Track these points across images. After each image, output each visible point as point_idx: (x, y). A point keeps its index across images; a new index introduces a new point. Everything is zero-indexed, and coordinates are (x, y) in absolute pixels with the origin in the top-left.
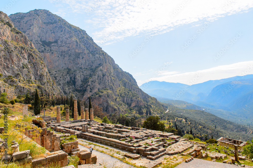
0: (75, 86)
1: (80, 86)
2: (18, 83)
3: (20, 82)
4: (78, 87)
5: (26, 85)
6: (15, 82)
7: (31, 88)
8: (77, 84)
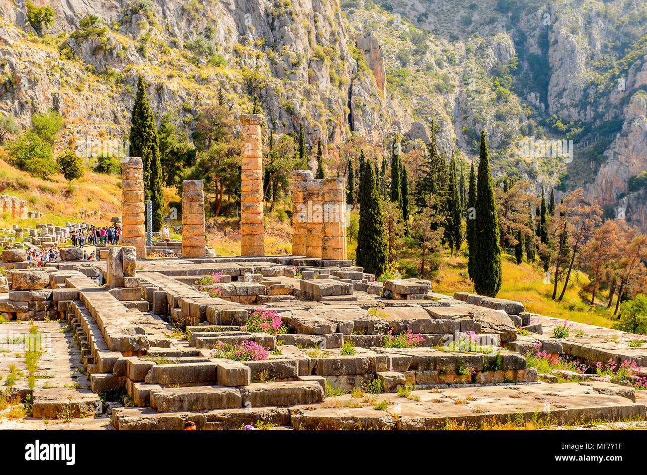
0: (544, 99)
1: (579, 96)
2: (132, 59)
3: (143, 56)
4: (563, 100)
5: (175, 73)
6: (118, 57)
7: (203, 91)
8: (562, 81)
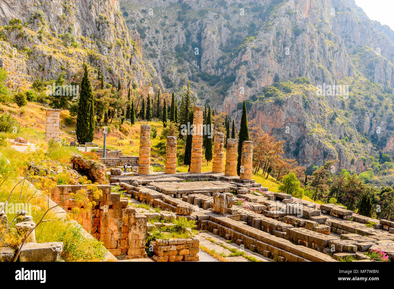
0: (199, 64)
1: (215, 63)
2: (36, 42)
3: (41, 40)
4: (208, 65)
5: (56, 50)
6: (29, 40)
7: (71, 60)
8: (208, 56)
